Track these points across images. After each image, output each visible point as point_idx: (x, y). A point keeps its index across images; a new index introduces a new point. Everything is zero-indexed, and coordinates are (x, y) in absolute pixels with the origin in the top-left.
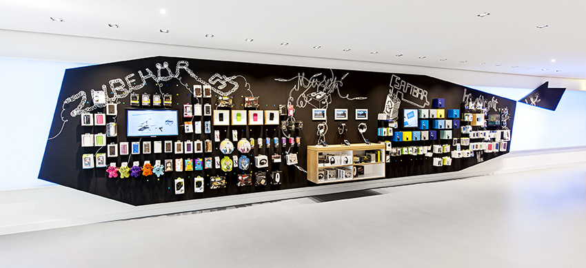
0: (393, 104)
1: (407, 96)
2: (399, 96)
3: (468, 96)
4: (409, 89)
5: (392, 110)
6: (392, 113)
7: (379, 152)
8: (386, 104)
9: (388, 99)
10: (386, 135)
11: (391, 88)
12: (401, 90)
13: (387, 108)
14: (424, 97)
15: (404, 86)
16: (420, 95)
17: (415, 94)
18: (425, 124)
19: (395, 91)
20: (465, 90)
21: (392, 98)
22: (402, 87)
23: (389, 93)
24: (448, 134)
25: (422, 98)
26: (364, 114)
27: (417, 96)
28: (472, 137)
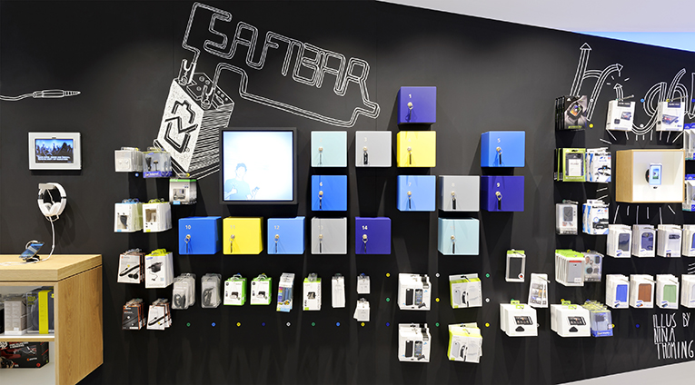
0: (199, 112)
1: (267, 80)
2: (229, 83)
3: (602, 75)
4: (276, 56)
5: (194, 135)
6: (192, 145)
7: (43, 296)
8: (167, 113)
9: (176, 92)
10: (130, 229)
11: (189, 55)
12: (239, 60)
13: (168, 130)
14: (353, 87)
15: (251, 45)
16: (329, 80)
17: (307, 72)
18: (330, 192)
19: (207, 63)
20: (585, 49)
21: (193, 91)
22: (242, 50)
23: (175, 73)
24: (461, 238)
25: (340, 89)
26: (65, 150)
27: (317, 80)
28: (614, 251)
